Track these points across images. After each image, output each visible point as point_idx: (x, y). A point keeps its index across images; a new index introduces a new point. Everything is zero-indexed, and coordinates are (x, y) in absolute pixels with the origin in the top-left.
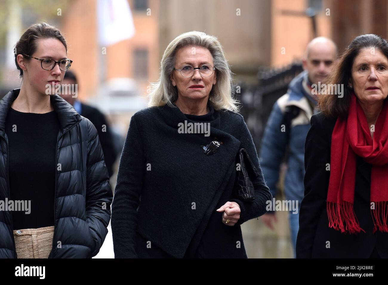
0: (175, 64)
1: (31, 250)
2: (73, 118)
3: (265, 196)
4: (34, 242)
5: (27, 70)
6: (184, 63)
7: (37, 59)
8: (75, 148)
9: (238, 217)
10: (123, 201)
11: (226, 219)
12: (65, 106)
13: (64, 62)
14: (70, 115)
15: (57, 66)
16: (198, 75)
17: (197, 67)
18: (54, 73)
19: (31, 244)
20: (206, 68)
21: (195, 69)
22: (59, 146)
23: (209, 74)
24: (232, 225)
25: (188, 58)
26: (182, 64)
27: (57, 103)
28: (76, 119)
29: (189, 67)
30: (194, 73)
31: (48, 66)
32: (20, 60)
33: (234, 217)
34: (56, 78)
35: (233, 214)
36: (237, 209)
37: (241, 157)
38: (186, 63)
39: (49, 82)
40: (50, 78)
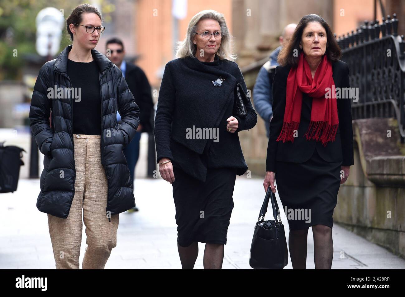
0: (198, 30)
2: (108, 65)
4: (88, 143)
5: (76, 34)
7: (83, 26)
8: (110, 84)
9: (237, 127)
10: (161, 118)
11: (229, 128)
12: (101, 57)
13: (100, 29)
14: (106, 63)
15: (96, 30)
16: (213, 38)
17: (212, 33)
18: (94, 35)
20: (218, 33)
22: (101, 83)
23: (219, 38)
24: (234, 132)
25: (207, 27)
26: (203, 31)
27: (96, 55)
28: (110, 65)
29: (208, 33)
30: (211, 37)
31: (90, 31)
32: (72, 27)
33: (234, 126)
34: (95, 38)
35: (233, 124)
36: (236, 121)
37: (238, 89)
38: (205, 30)
39: (90, 41)
40: (91, 38)
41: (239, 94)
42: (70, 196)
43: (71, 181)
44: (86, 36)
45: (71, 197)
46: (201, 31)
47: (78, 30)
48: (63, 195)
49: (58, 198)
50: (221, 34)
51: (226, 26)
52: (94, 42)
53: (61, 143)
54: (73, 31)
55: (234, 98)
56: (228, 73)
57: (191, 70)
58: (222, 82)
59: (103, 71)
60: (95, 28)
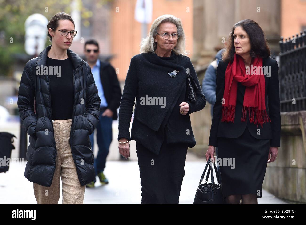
0: (159, 31)
1: (59, 131)
3: (203, 99)
4: (61, 127)
6: (164, 32)
7: (59, 30)
8: (81, 78)
9: (188, 110)
11: (181, 111)
13: (73, 32)
14: (79, 61)
15: (69, 34)
16: (171, 39)
18: (67, 38)
19: (59, 128)
20: (176, 35)
21: (170, 35)
22: (75, 78)
23: (176, 38)
24: (185, 114)
25: (166, 29)
27: (71, 54)
28: (82, 63)
29: (167, 34)
30: (170, 37)
31: (65, 34)
32: (50, 31)
33: (185, 110)
34: (69, 41)
35: (184, 108)
36: (187, 105)
37: (189, 79)
38: (165, 31)
39: (65, 42)
40: (66, 40)
41: (190, 83)
42: (52, 168)
43: (53, 156)
44: (61, 38)
45: (53, 170)
46: (161, 32)
47: (55, 34)
48: (47, 168)
49: (43, 171)
50: (177, 35)
51: (181, 28)
52: (69, 43)
53: (43, 126)
54: (52, 34)
55: (186, 86)
56: (182, 67)
57: (151, 64)
58: (176, 73)
59: (76, 68)
60: (69, 32)
